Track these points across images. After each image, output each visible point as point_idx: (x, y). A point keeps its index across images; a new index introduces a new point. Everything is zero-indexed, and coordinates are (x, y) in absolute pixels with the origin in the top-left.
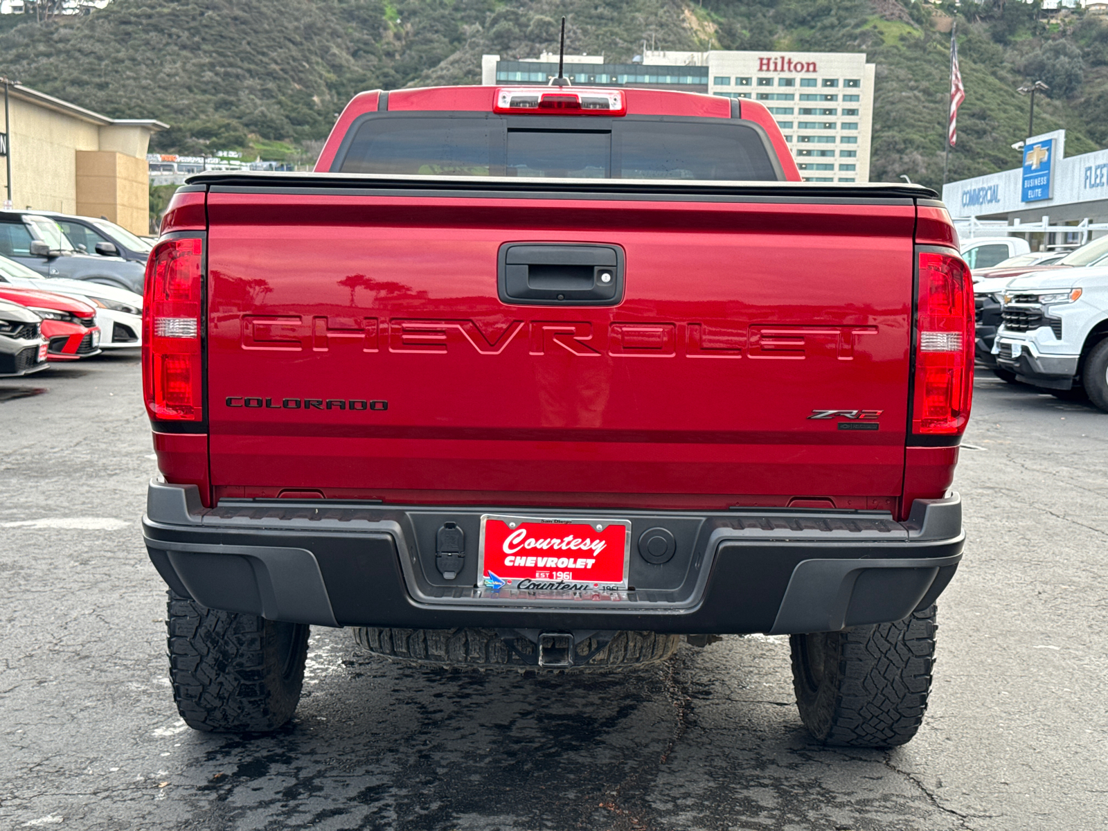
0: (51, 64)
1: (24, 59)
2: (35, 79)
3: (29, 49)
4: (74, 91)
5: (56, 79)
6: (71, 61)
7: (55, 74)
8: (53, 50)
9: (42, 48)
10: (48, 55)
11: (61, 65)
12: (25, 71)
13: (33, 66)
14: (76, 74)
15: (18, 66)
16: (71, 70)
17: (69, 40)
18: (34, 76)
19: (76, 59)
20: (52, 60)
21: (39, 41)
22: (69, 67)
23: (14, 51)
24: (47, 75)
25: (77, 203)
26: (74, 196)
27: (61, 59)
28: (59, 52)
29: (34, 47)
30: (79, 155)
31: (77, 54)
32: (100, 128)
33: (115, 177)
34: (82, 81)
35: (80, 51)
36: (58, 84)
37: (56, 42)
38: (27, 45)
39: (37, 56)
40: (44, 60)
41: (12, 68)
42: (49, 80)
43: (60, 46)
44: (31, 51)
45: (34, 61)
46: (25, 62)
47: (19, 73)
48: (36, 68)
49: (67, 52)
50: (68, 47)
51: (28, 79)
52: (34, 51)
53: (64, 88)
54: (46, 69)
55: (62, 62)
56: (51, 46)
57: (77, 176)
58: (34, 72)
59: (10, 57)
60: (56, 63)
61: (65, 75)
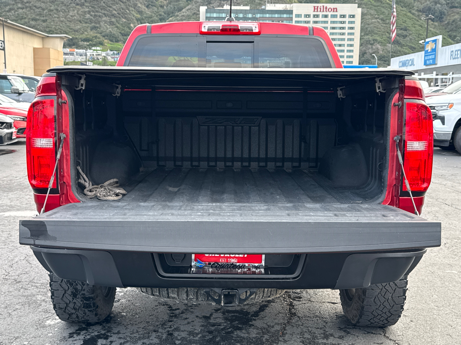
0: (24, 12)
1: (12, 10)
2: (17, 18)
3: (14, 6)
4: (33, 23)
5: (25, 18)
6: (32, 11)
7: (25, 16)
8: (24, 6)
9: (20, 5)
10: (22, 8)
11: (28, 12)
12: (13, 15)
13: (16, 13)
14: (34, 16)
15: (10, 13)
16: (32, 15)
17: (31, 2)
18: (17, 17)
19: (34, 10)
20: (24, 10)
21: (19, 3)
22: (31, 13)
23: (8, 7)
24: (22, 17)
25: (34, 69)
26: (33, 66)
27: (28, 10)
28: (27, 7)
29: (17, 5)
30: (35, 49)
31: (34, 8)
32: (43, 38)
33: (50, 58)
34: (36, 19)
35: (35, 6)
36: (26, 20)
37: (26, 3)
38: (14, 4)
39: (18, 9)
40: (21, 11)
41: (8, 14)
42: (23, 19)
43: (27, 4)
44: (15, 7)
45: (16, 11)
46: (13, 11)
47: (11, 16)
48: (17, 14)
49: (30, 7)
50: (30, 5)
51: (15, 18)
52: (16, 7)
53: (29, 22)
54: (22, 14)
55: (28, 11)
56: (23, 5)
57: (34, 58)
58: (17, 15)
59: (7, 9)
60: (25, 12)
61: (29, 17)
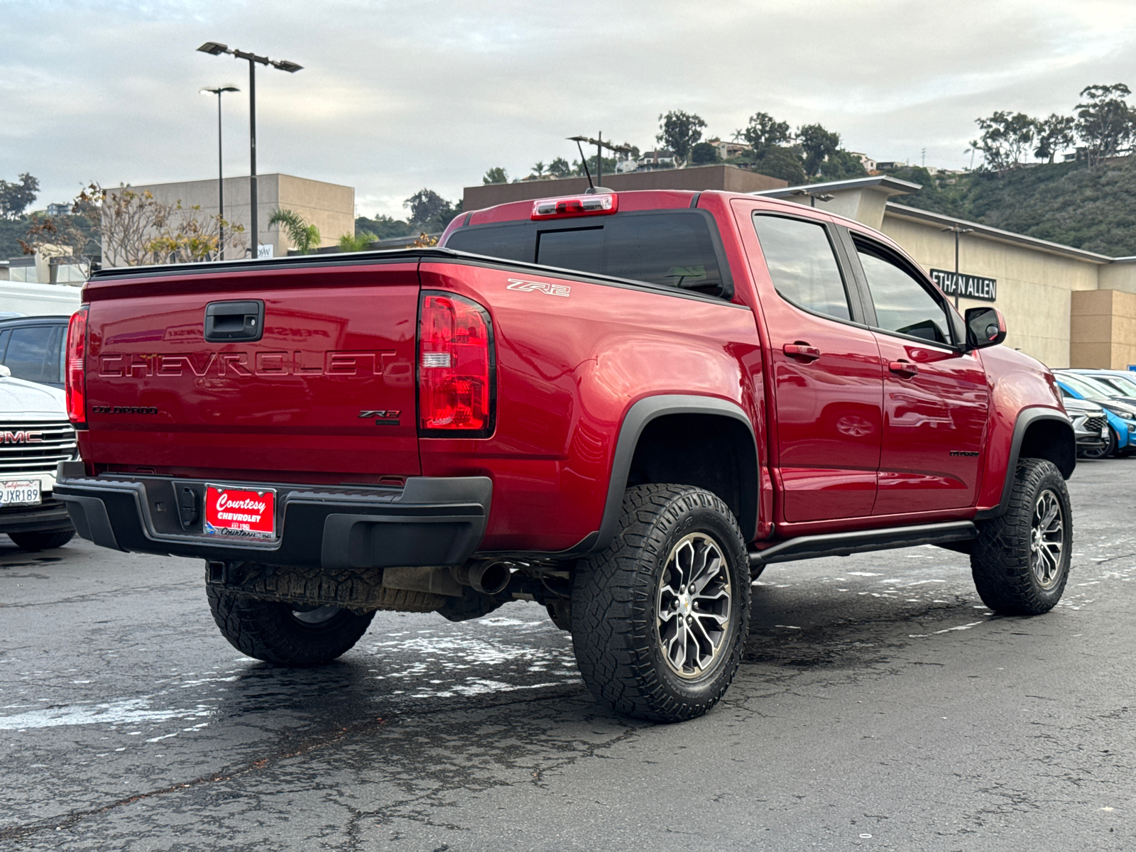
0: (1097, 207)
1: (1069, 205)
2: (1079, 225)
3: (1075, 195)
5: (1101, 222)
6: (1118, 203)
7: (1101, 218)
8: (1099, 193)
9: (1089, 193)
10: (1094, 200)
11: (1107, 208)
12: (1070, 218)
13: (1079, 211)
14: (1122, 215)
15: (1064, 214)
16: (1116, 213)
17: (1116, 183)
18: (1079, 222)
19: (1123, 200)
20: (1098, 204)
21: (1087, 186)
22: (1115, 210)
24: (1093, 219)
25: (1072, 343)
26: (1068, 337)
27: (1107, 202)
28: (1106, 195)
29: (1082, 193)
30: (1076, 295)
31: (1124, 195)
35: (1127, 191)
37: (1103, 186)
38: (1074, 192)
39: (1083, 201)
40: (1090, 205)
41: (1058, 215)
42: (1093, 224)
43: (1107, 189)
44: (1078, 198)
45: (1080, 207)
46: (1071, 209)
47: (1064, 219)
48: (1082, 214)
49: (1114, 195)
50: (1116, 189)
51: (1074, 224)
52: (1081, 197)
54: (1091, 214)
55: (1108, 204)
56: (1098, 190)
58: (1079, 217)
60: (1101, 206)
61: (1111, 218)
